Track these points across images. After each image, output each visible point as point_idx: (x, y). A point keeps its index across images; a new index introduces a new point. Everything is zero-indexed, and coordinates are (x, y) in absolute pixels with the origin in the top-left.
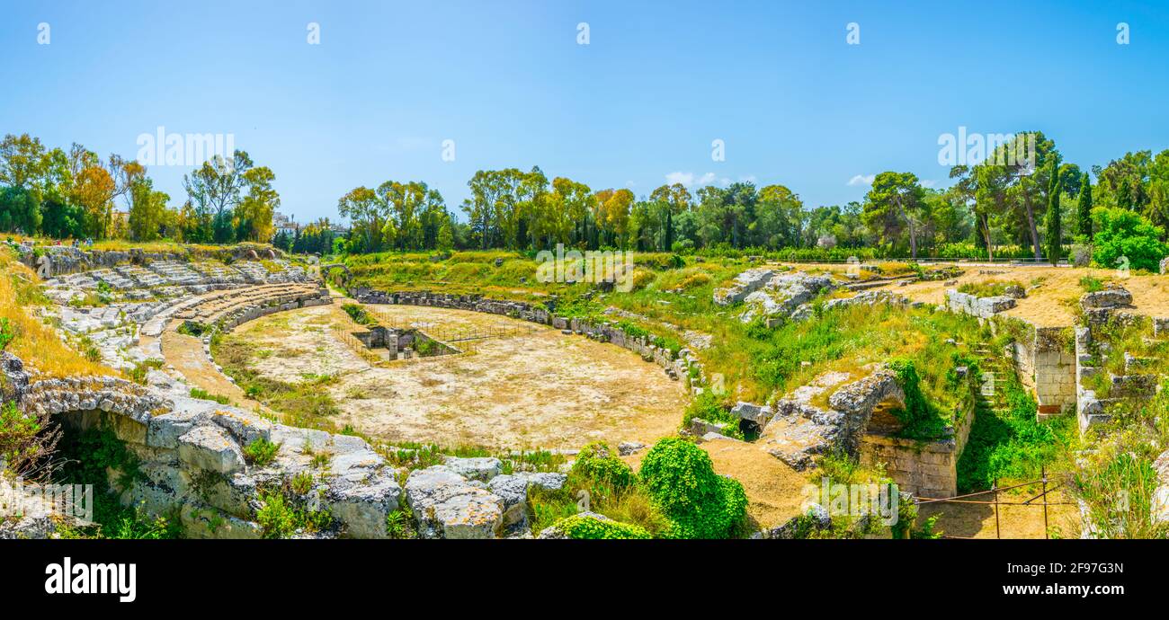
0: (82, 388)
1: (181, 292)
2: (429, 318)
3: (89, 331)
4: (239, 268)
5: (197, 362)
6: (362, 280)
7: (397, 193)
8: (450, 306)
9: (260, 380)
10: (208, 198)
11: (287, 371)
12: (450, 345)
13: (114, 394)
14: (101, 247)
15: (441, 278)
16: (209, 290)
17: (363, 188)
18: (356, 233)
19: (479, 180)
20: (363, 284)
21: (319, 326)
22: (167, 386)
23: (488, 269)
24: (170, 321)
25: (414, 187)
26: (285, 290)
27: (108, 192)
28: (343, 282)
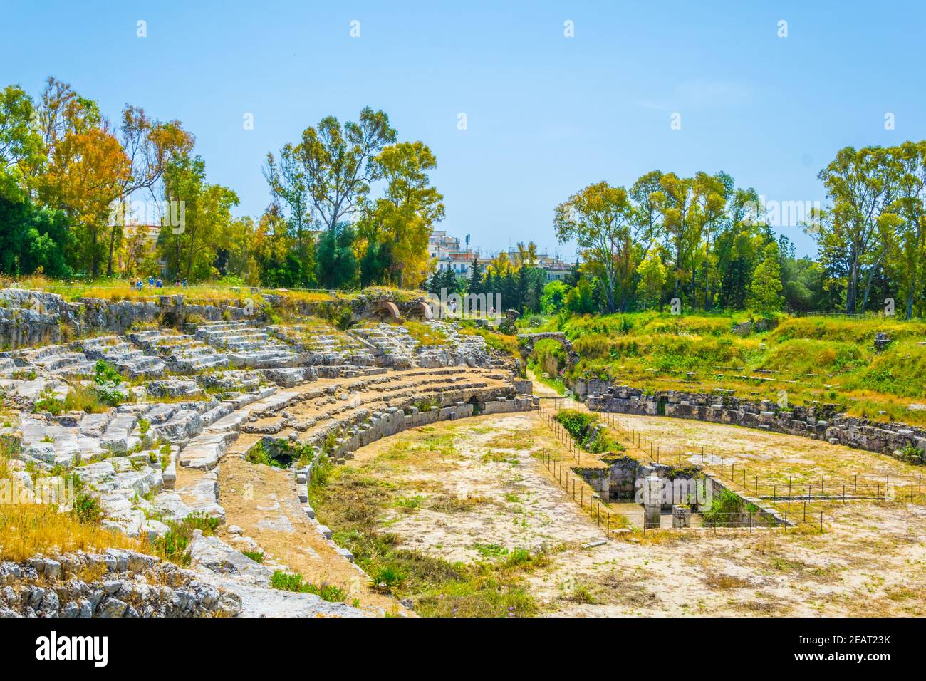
0: (64, 577)
1: (256, 380)
2: (727, 447)
3: (78, 462)
4: (366, 337)
5: (284, 519)
6: (596, 365)
7: (671, 194)
8: (770, 426)
9: (400, 556)
10: (309, 200)
11: (452, 538)
12: (768, 507)
13: (128, 586)
14: (100, 292)
15: (754, 367)
16: (309, 377)
17: (604, 185)
18: (587, 274)
19: (845, 167)
20: (598, 373)
21: (512, 451)
22: (225, 567)
23: (856, 355)
24: (235, 438)
25: (705, 183)
26: (449, 381)
27: (118, 184)
28: (559, 369)
